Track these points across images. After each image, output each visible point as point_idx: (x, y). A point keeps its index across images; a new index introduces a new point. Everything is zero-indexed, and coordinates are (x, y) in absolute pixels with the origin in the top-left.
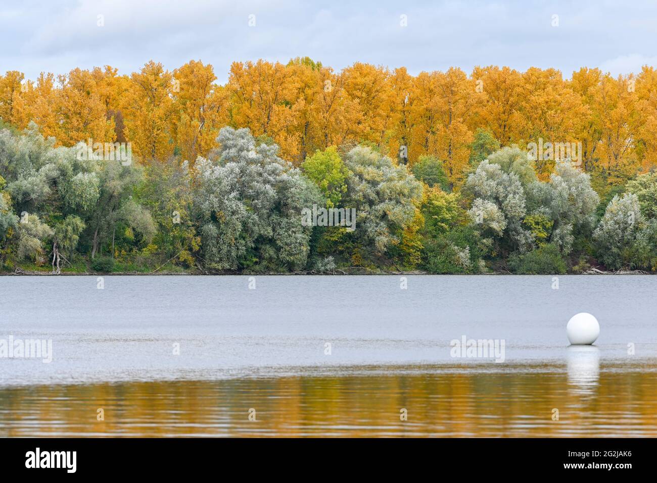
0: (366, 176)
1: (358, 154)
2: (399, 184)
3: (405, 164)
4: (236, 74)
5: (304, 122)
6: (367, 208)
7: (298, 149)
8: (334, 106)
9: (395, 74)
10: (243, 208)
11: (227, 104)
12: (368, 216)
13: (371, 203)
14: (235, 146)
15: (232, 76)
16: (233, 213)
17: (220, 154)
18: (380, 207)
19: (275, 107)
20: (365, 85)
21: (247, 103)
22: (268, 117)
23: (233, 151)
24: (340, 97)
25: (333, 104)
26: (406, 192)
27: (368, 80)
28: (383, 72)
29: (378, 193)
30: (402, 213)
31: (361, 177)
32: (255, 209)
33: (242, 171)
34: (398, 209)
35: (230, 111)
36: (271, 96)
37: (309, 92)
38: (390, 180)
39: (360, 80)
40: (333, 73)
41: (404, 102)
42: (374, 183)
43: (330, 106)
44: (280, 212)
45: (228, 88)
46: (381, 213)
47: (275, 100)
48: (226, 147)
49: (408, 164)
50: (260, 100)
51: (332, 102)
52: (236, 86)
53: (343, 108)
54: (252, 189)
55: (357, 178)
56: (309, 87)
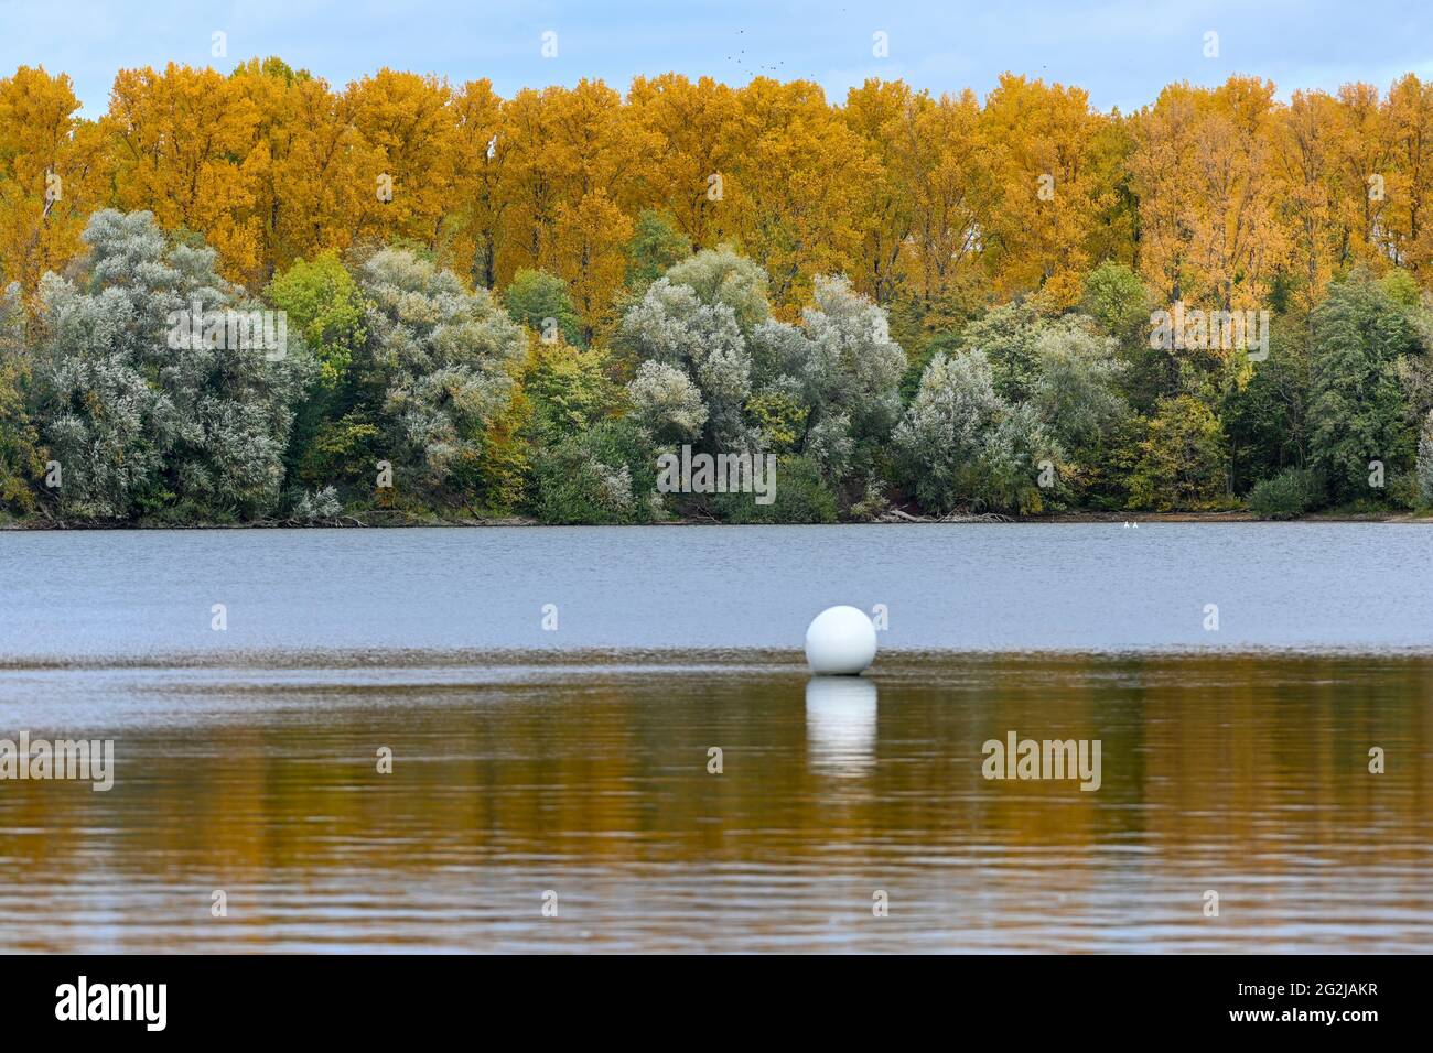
0: (403, 313)
1: (388, 266)
2: (477, 329)
3: (490, 288)
4: (125, 95)
5: (269, 198)
6: (409, 379)
7: (256, 258)
8: (332, 163)
9: (464, 95)
10: (141, 385)
11: (105, 161)
12: (410, 399)
13: (418, 371)
14: (123, 252)
15: (115, 100)
16: (121, 391)
17: (90, 269)
18: (438, 378)
19: (206, 168)
20: (398, 119)
21: (148, 159)
22: (192, 189)
23: (116, 263)
24: (346, 145)
25: (331, 161)
26: (493, 344)
27: (407, 108)
28: (438, 90)
29: (430, 350)
30: (484, 393)
31: (393, 314)
32: (168, 385)
33: (139, 307)
34: (475, 383)
35: (113, 175)
36: (198, 143)
37: (280, 134)
38: (456, 320)
39: (389, 108)
40: (329, 92)
41: (486, 155)
42: (421, 329)
43: (324, 165)
44: (219, 389)
45: (106, 126)
46: (438, 390)
47: (206, 152)
48: (102, 254)
49: (495, 288)
50: (175, 152)
51: (328, 156)
52: (126, 122)
53: (351, 169)
54: (159, 343)
55: (383, 317)
56: (279, 124)
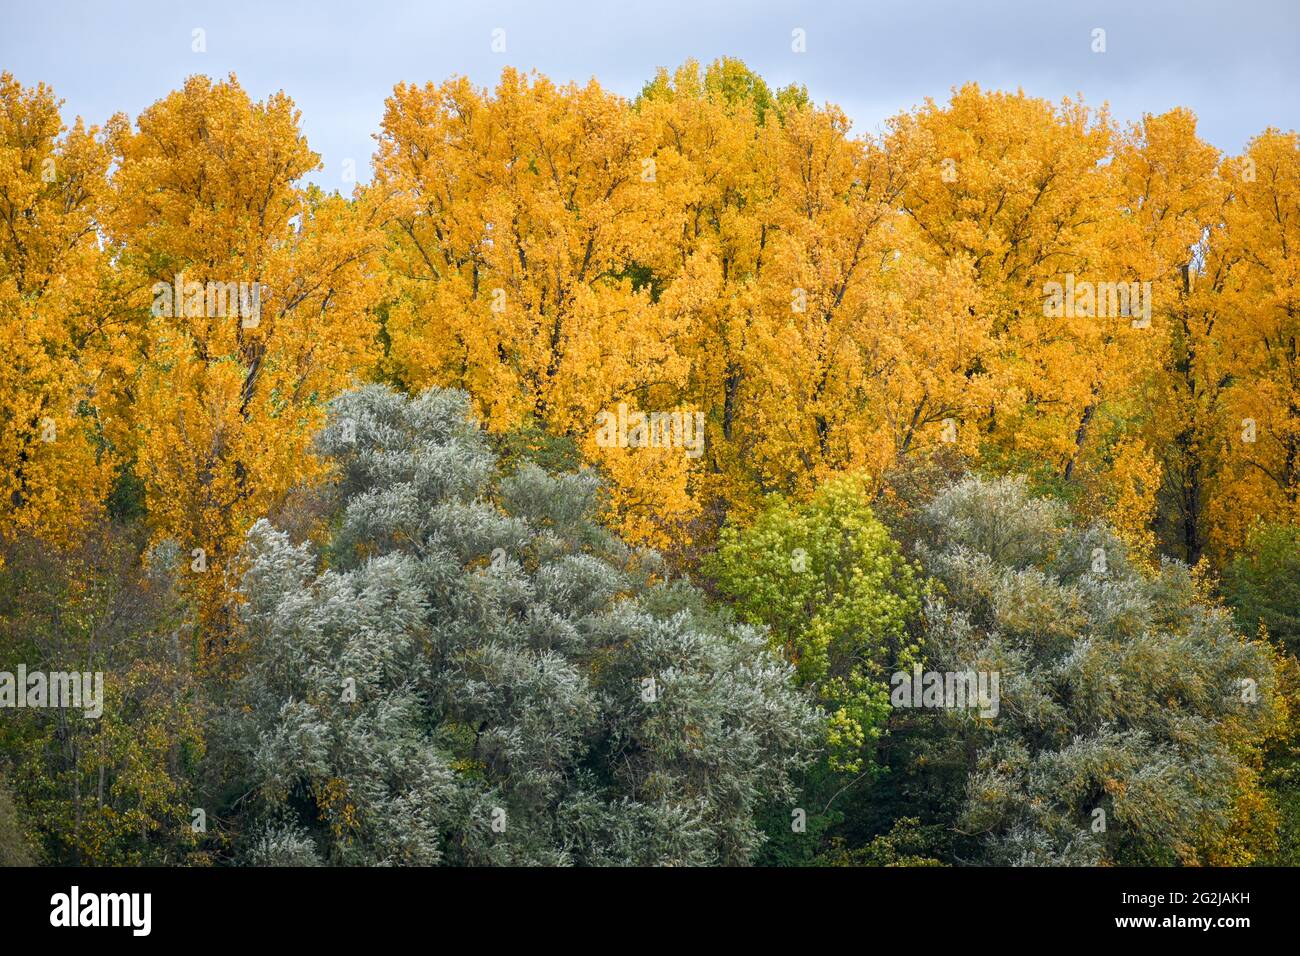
0: (1003, 612)
1: (972, 510)
2: (1164, 649)
3: (1192, 561)
4: (409, 141)
5: (719, 363)
6: (1017, 754)
7: (689, 491)
8: (853, 290)
9: (1140, 144)
10: (439, 768)
11: (368, 283)
12: (1020, 797)
13: (1038, 738)
14: (405, 476)
15: (387, 150)
16: (396, 784)
17: (334, 514)
18: (1076, 757)
19: (584, 296)
20: (1000, 194)
21: (459, 279)
22: (554, 340)
23: (395, 503)
24: (886, 250)
25: (851, 282)
26: (1196, 684)
27: (1017, 169)
28: (1086, 133)
29: (1063, 693)
30: (1178, 792)
31: (982, 616)
32: (492, 768)
33: (440, 601)
34: (1160, 768)
35: (383, 313)
36: (563, 247)
37: (741, 225)
38: (1119, 631)
39: (980, 172)
40: (850, 137)
41: (1185, 269)
42: (1044, 648)
43: (838, 292)
44: (605, 778)
45: (371, 209)
46: (1079, 781)
47: (584, 264)
48: (358, 480)
49: (1204, 561)
50: (517, 263)
51: (847, 273)
52: (412, 201)
53: (896, 300)
54: (479, 677)
55: (961, 623)
56: (741, 203)
